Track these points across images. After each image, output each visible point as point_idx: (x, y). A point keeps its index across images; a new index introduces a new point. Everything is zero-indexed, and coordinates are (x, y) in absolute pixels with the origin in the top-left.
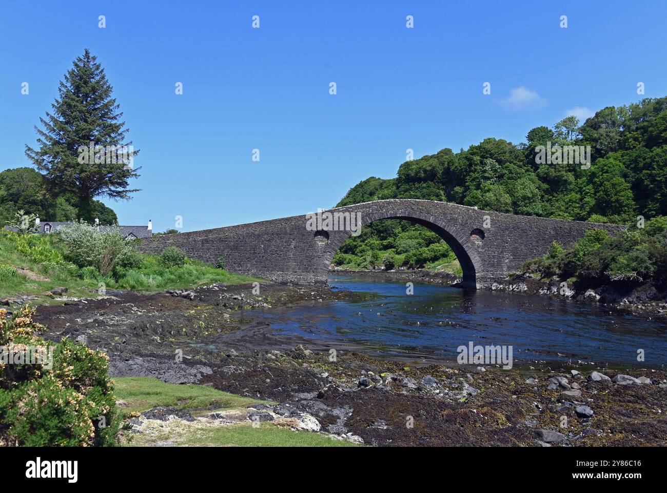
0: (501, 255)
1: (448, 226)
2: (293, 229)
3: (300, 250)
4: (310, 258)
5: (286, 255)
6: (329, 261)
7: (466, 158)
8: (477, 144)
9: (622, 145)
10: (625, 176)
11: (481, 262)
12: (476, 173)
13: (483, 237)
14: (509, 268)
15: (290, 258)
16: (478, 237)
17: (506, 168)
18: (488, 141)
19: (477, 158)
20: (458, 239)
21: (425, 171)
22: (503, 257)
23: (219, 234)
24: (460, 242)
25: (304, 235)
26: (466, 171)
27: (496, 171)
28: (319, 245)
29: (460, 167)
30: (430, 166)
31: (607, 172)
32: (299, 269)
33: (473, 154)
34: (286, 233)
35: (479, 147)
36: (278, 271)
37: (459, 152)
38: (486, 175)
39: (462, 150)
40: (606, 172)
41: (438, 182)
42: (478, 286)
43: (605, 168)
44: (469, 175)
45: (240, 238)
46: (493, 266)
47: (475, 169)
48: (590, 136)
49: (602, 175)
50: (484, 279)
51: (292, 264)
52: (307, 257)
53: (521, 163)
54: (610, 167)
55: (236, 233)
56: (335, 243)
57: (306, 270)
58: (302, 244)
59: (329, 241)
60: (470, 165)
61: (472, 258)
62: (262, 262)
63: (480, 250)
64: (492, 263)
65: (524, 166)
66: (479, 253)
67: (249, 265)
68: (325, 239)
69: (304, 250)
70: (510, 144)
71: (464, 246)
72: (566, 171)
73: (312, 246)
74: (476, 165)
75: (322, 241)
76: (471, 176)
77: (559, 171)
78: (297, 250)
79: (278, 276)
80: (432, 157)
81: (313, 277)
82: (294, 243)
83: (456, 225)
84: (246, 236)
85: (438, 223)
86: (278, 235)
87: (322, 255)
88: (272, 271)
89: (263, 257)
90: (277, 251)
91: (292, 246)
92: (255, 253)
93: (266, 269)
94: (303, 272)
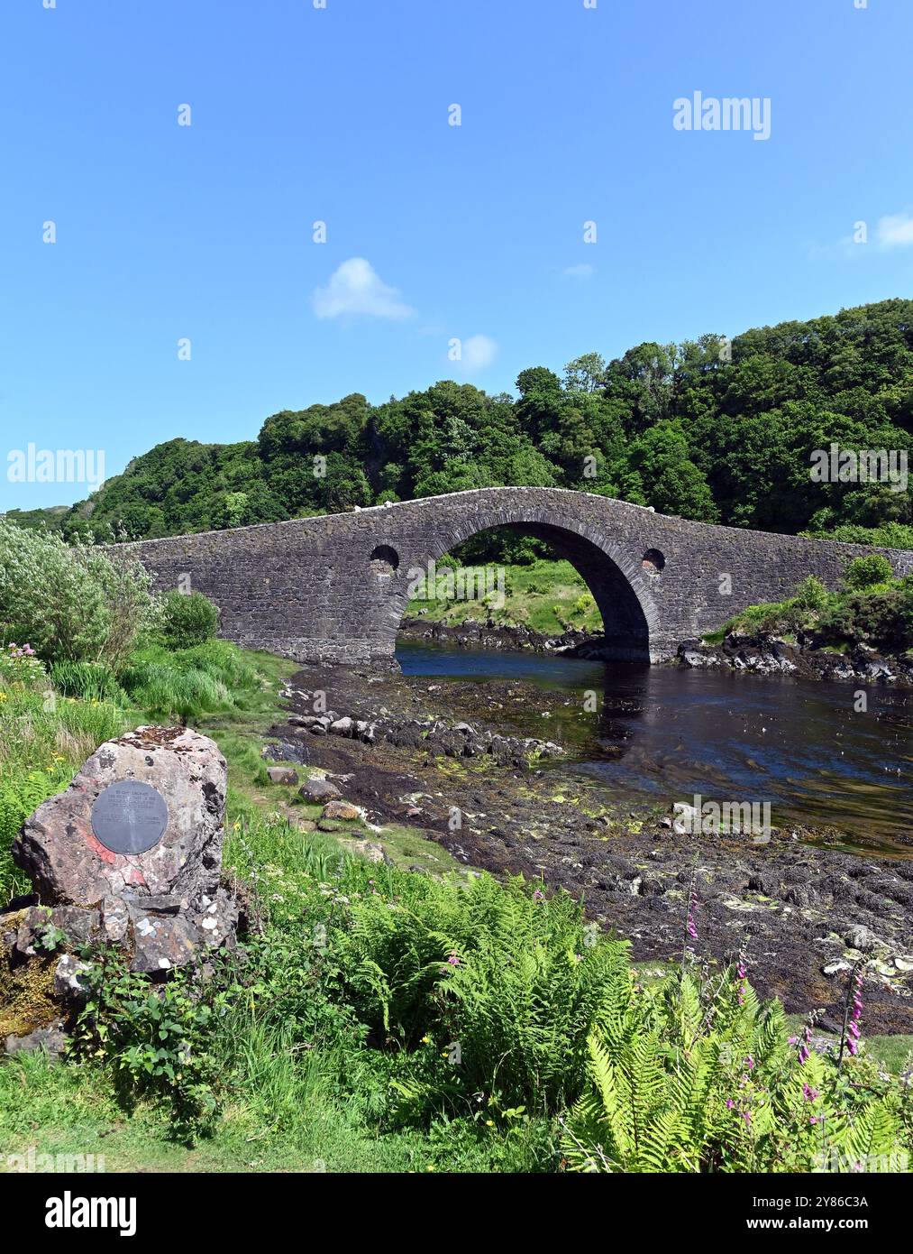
0: (688, 600)
1: (608, 543)
2: (328, 543)
3: (342, 590)
4: (362, 607)
5: (315, 602)
7: (406, 413)
8: (424, 389)
9: (676, 408)
10: (695, 459)
11: (657, 612)
12: (427, 441)
13: (660, 564)
14: (702, 624)
15: (323, 607)
16: (651, 564)
17: (486, 435)
18: (444, 385)
19: (429, 415)
20: (622, 567)
21: (324, 432)
22: (692, 603)
23: (172, 554)
24: (626, 574)
25: (350, 558)
26: (407, 436)
27: (468, 439)
28: (380, 579)
29: (397, 428)
30: (335, 423)
31: (664, 451)
32: (341, 631)
33: (419, 407)
34: (315, 553)
35: (430, 395)
36: (299, 637)
37: (387, 401)
38: (453, 445)
39: (392, 398)
40: (661, 452)
41: (351, 455)
42: (653, 658)
43: (661, 444)
44: (414, 444)
45: (218, 564)
46: (675, 620)
47: (425, 434)
48: (623, 389)
49: (655, 456)
50: (661, 644)
51: (328, 620)
52: (356, 604)
53: (512, 428)
54: (667, 444)
55: (211, 552)
57: (355, 633)
58: (346, 578)
59: (399, 572)
60: (415, 427)
61: (643, 604)
62: (265, 618)
63: (657, 590)
64: (674, 616)
65: (516, 433)
66: (655, 595)
67: (239, 624)
68: (389, 567)
69: (350, 590)
70: (483, 393)
71: (632, 583)
72: (593, 446)
73: (366, 581)
74: (427, 427)
75: (382, 570)
76: (418, 446)
77: (581, 445)
78: (337, 590)
79: (299, 646)
80: (333, 407)
81: (369, 647)
82: (330, 575)
83: (620, 543)
84: (233, 559)
85: (592, 538)
86: (299, 555)
87: (385, 602)
88: (286, 636)
89: (269, 605)
90: (297, 592)
91: (328, 582)
92: (251, 597)
93: (275, 631)
94: (348, 636)
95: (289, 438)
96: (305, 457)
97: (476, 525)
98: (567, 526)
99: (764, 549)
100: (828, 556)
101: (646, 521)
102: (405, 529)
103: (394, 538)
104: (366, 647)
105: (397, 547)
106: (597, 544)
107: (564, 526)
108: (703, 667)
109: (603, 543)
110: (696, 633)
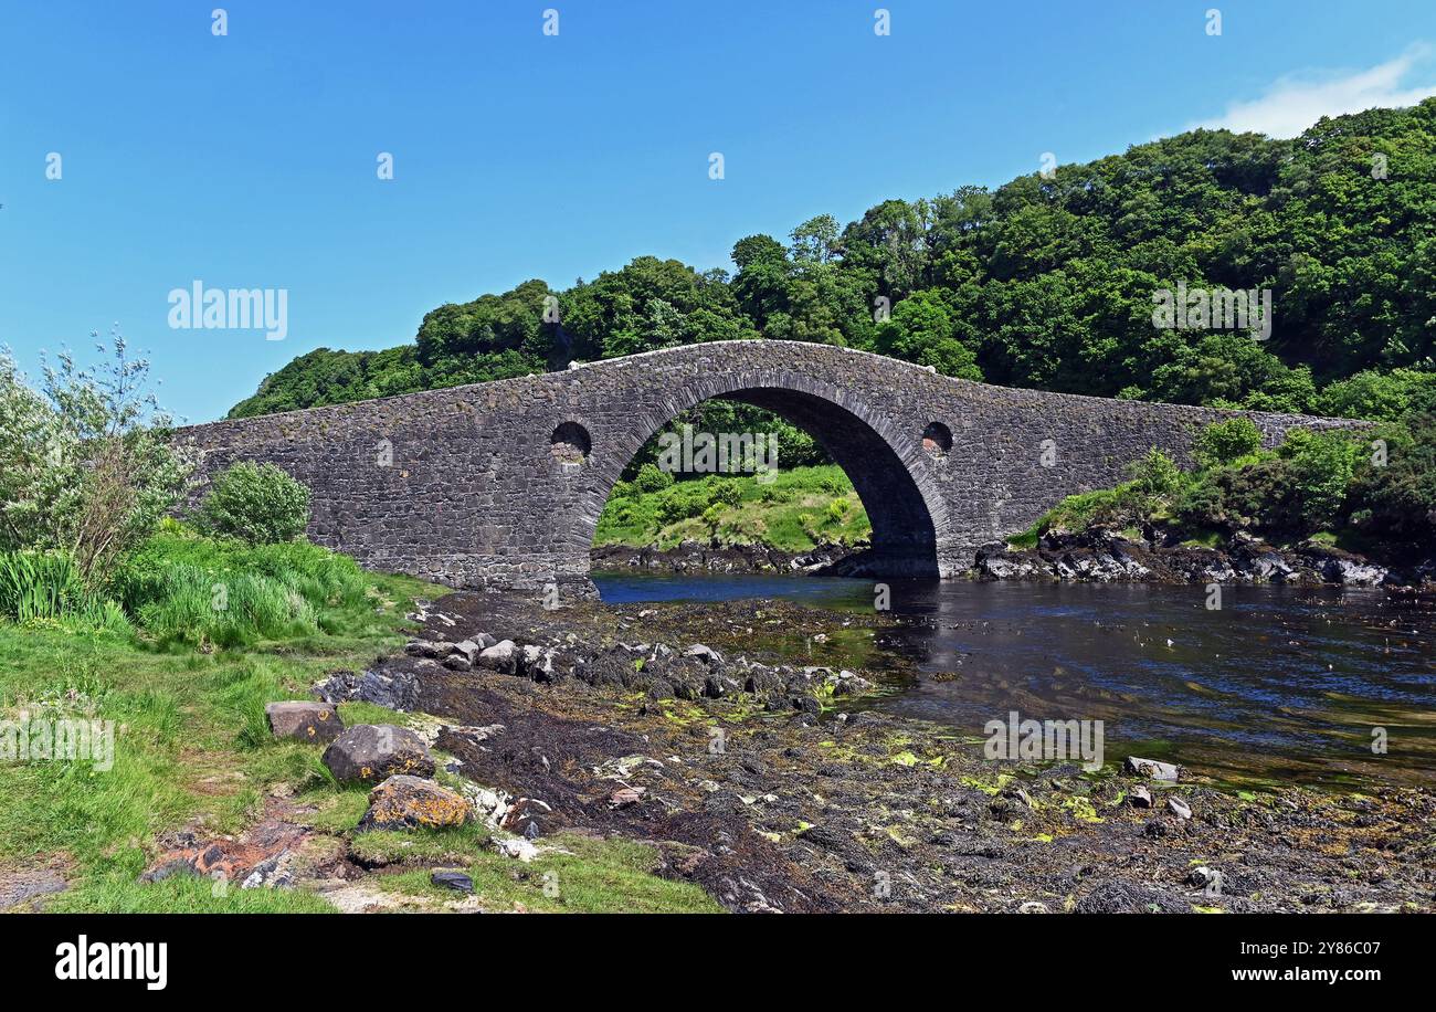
0: (986, 490)
1: (875, 415)
2: (491, 420)
3: (513, 486)
4: (543, 508)
5: (475, 502)
6: (592, 516)
7: (597, 298)
8: (618, 269)
9: (932, 276)
10: (960, 335)
11: (945, 508)
12: (624, 330)
13: (946, 444)
14: (1005, 521)
15: (487, 509)
16: (934, 444)
17: (697, 318)
18: (642, 263)
19: (626, 299)
20: (896, 448)
21: (497, 326)
22: (991, 495)
23: (266, 438)
24: (902, 456)
25: (522, 441)
26: (599, 325)
27: (675, 325)
28: (566, 470)
29: (586, 317)
30: (510, 314)
31: (920, 328)
32: (513, 542)
33: (613, 289)
34: (472, 434)
35: (626, 275)
36: (454, 552)
37: (573, 285)
38: (657, 333)
39: (580, 281)
40: (917, 330)
41: (530, 352)
42: (944, 570)
43: (916, 319)
44: (609, 335)
45: (334, 451)
46: (970, 517)
47: (621, 321)
48: (864, 256)
49: (909, 335)
50: (953, 550)
51: (493, 528)
52: (533, 505)
53: (728, 310)
54: (924, 319)
55: (323, 434)
56: (608, 463)
57: (533, 546)
58: (518, 468)
59: (592, 459)
60: (609, 314)
61: (926, 498)
62: (404, 527)
63: (944, 477)
64: (969, 512)
65: (736, 315)
66: (941, 484)
67: (365, 536)
68: (577, 453)
69: (523, 484)
70: (691, 269)
71: (910, 468)
72: (831, 327)
73: (546, 472)
74: (623, 313)
75: (569, 458)
76: (614, 337)
77: (816, 326)
78: (506, 486)
79: (454, 565)
80: (506, 296)
81: (553, 565)
82: (496, 465)
83: (892, 414)
84: (355, 443)
85: (854, 408)
86: (450, 437)
87: (575, 501)
88: (435, 552)
89: (408, 508)
90: (449, 489)
91: (492, 475)
92: (382, 497)
93: (418, 545)
94: (522, 551)
95: (453, 336)
96: (474, 357)
97: (696, 392)
98: (819, 393)
99: (1083, 418)
100: (1169, 424)
101: (925, 384)
102: (598, 399)
103: (583, 412)
104: (549, 565)
105: (588, 425)
106: (861, 417)
107: (815, 393)
108: (1014, 578)
109: (869, 415)
110: (998, 534)
